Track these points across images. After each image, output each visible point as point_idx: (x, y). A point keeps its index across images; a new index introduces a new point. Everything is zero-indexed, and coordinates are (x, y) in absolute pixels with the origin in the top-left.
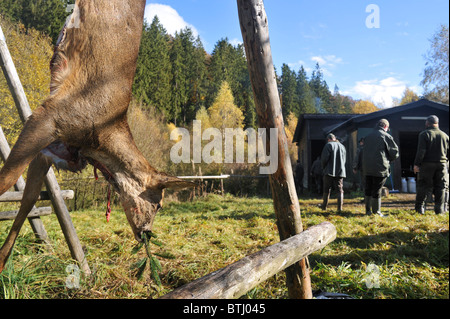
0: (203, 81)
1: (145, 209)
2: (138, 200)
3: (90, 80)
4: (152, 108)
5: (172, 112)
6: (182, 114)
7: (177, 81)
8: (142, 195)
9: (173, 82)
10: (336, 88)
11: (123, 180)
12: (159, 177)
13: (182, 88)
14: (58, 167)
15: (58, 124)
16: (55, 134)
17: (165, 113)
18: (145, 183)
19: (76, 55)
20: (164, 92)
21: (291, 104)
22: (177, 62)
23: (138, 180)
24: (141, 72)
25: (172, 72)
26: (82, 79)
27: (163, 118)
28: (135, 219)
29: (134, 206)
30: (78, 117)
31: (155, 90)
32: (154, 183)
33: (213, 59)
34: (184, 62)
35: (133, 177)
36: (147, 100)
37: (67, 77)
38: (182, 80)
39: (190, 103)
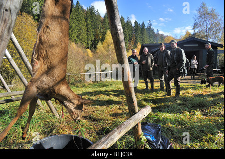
0: (100, 30)
1: (77, 113)
2: (74, 110)
3: (49, 68)
4: (79, 43)
5: (88, 44)
6: (92, 45)
7: (89, 30)
8: (75, 108)
9: (88, 31)
10: (158, 31)
11: (67, 103)
12: (81, 100)
13: (92, 33)
14: (41, 99)
15: (38, 88)
16: (38, 92)
17: (85, 45)
18: (76, 103)
19: (41, 59)
20: (84, 36)
21: (139, 39)
22: (89, 22)
23: (73, 103)
24: (73, 27)
25: (87, 26)
26: (45, 68)
27: (84, 46)
28: (74, 117)
29: (73, 112)
30: (46, 84)
31: (80, 35)
32: (80, 103)
33: (104, 20)
34: (92, 22)
35: (71, 102)
36: (77, 39)
37: (39, 69)
38: (91, 30)
39: (95, 40)
